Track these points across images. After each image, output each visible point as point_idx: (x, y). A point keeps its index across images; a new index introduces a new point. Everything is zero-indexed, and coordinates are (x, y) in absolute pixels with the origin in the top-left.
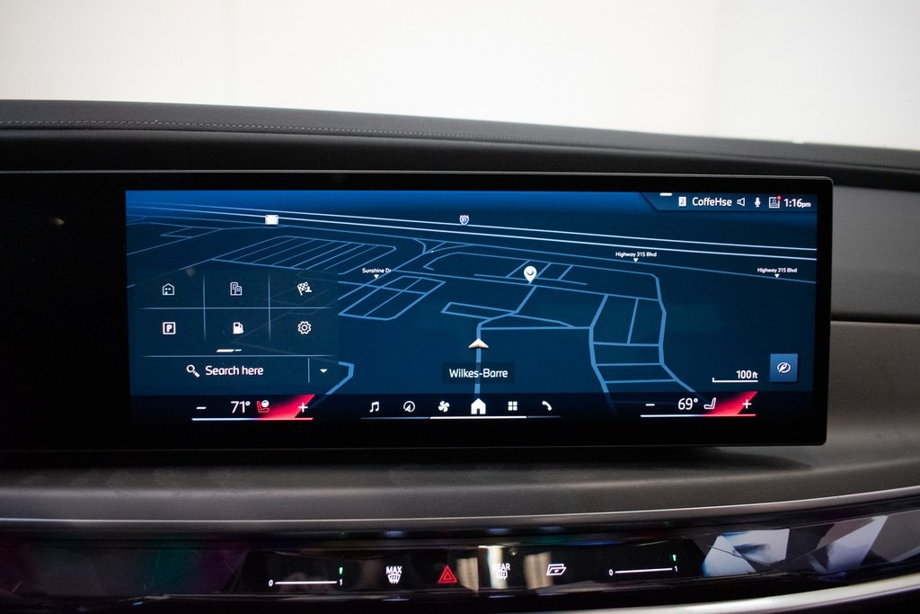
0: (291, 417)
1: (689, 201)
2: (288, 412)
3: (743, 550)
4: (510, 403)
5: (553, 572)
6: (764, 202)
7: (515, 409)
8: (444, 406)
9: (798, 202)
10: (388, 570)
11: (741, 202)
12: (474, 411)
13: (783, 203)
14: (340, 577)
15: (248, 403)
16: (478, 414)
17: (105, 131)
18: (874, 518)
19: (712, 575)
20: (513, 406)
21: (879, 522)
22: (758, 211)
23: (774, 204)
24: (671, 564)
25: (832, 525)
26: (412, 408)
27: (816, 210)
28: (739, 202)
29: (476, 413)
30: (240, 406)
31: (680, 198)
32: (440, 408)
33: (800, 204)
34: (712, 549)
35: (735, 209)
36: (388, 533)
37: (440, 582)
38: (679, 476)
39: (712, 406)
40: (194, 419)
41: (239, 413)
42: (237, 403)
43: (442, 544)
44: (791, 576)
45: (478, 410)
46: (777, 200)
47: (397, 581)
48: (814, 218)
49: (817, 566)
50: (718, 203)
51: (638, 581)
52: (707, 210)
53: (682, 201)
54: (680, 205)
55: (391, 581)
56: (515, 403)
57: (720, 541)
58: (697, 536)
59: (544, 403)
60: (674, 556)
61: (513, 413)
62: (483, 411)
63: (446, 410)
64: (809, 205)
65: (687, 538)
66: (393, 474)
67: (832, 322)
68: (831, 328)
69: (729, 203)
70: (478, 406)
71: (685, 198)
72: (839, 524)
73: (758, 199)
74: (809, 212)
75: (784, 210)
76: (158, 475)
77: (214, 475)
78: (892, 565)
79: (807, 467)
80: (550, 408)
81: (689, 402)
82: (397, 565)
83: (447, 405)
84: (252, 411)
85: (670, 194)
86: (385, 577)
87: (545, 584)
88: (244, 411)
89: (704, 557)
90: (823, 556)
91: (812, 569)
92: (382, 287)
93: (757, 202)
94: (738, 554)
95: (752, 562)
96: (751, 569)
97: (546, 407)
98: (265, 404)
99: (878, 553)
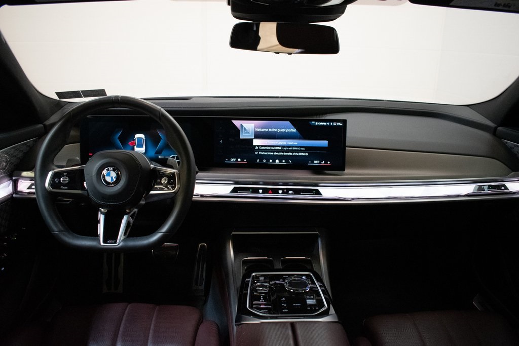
5: (290, 192)
8: (271, 161)
9: (340, 124)
10: (259, 191)
11: (328, 124)
14: (251, 191)
16: (277, 163)
20: (284, 161)
22: (331, 126)
23: (335, 124)
26: (265, 161)
27: (343, 125)
39: (323, 162)
50: (324, 124)
52: (321, 125)
53: (317, 123)
60: (314, 192)
68: (346, 149)
70: (277, 161)
79: (341, 176)
80: (291, 162)
85: (314, 122)
93: (331, 124)
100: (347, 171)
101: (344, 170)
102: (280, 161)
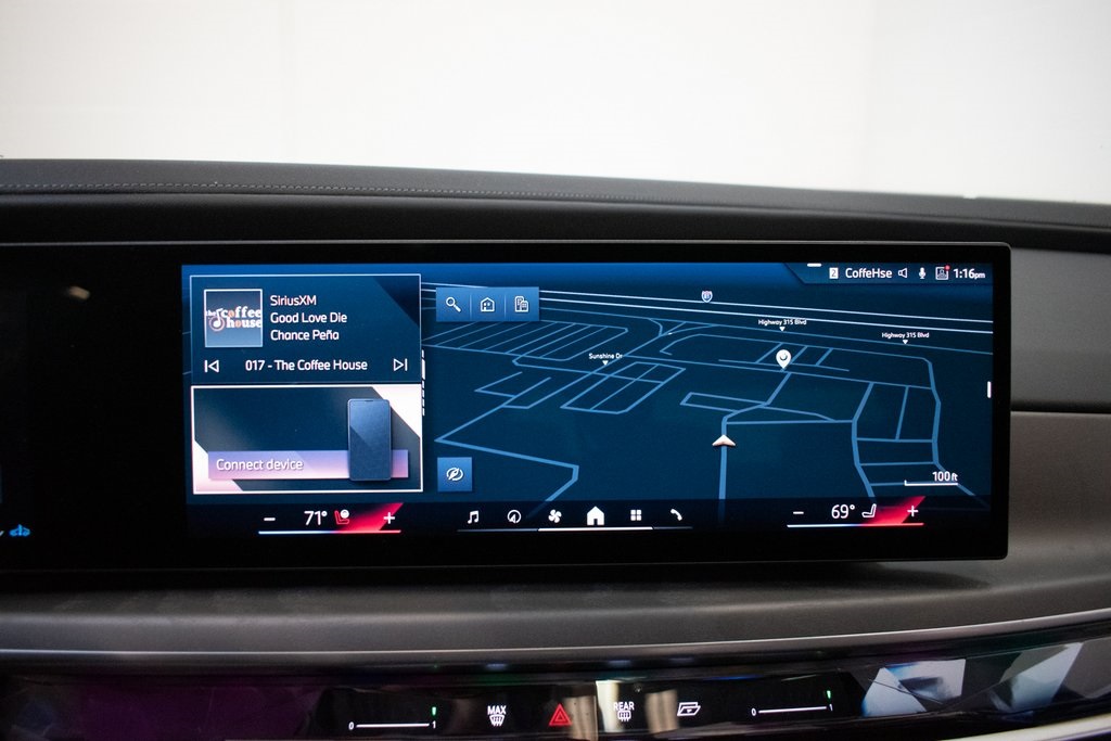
0: (376, 530)
1: (841, 273)
2: (372, 524)
3: (911, 685)
4: (633, 512)
5: (685, 711)
6: (930, 273)
7: (639, 518)
8: (555, 516)
9: (970, 272)
10: (490, 710)
11: (903, 273)
12: (590, 522)
13: (952, 274)
14: (433, 718)
15: (325, 514)
16: (596, 525)
17: (157, 195)
18: (1067, 645)
19: (872, 715)
20: (636, 515)
21: (1072, 650)
22: (923, 284)
23: (941, 274)
24: (825, 702)
25: (1018, 655)
26: (517, 518)
27: (990, 281)
28: (900, 273)
29: (592, 523)
30: (315, 517)
31: (831, 269)
32: (551, 518)
33: (972, 275)
34: (874, 684)
35: (895, 282)
36: (489, 666)
37: (551, 724)
38: (832, 597)
39: (872, 514)
40: (261, 533)
41: (314, 525)
42: (312, 513)
43: (555, 679)
44: (968, 715)
45: (596, 521)
46: (945, 270)
47: (500, 723)
48: (988, 292)
49: (999, 704)
50: (876, 275)
51: (786, 722)
52: (863, 282)
53: (834, 273)
54: (831, 277)
55: (494, 723)
56: (639, 512)
57: (884, 674)
58: (855, 668)
59: (673, 511)
60: (829, 693)
61: (636, 523)
62: (601, 521)
63: (557, 520)
64: (982, 275)
65: (843, 671)
66: (495, 597)
67: (1013, 414)
68: (1012, 421)
69: (889, 274)
70: (596, 515)
71: (836, 269)
72: (1026, 653)
73: (922, 269)
74: (985, 284)
75: (953, 282)
76: (218, 598)
77: (285, 598)
78: (1089, 701)
79: (985, 585)
80: (680, 518)
81: (844, 509)
82: (500, 704)
83: (559, 514)
84: (329, 522)
85: (819, 265)
86: (487, 718)
87: (671, 726)
88: (319, 523)
89: (864, 693)
90: (1005, 692)
91: (994, 708)
92: (612, 375)
93: (922, 273)
94: (905, 690)
95: (921, 700)
96: (919, 707)
97: (675, 516)
98: (345, 514)
99: (1072, 687)
100: (1021, 548)
101: (1000, 551)
102: (616, 514)
